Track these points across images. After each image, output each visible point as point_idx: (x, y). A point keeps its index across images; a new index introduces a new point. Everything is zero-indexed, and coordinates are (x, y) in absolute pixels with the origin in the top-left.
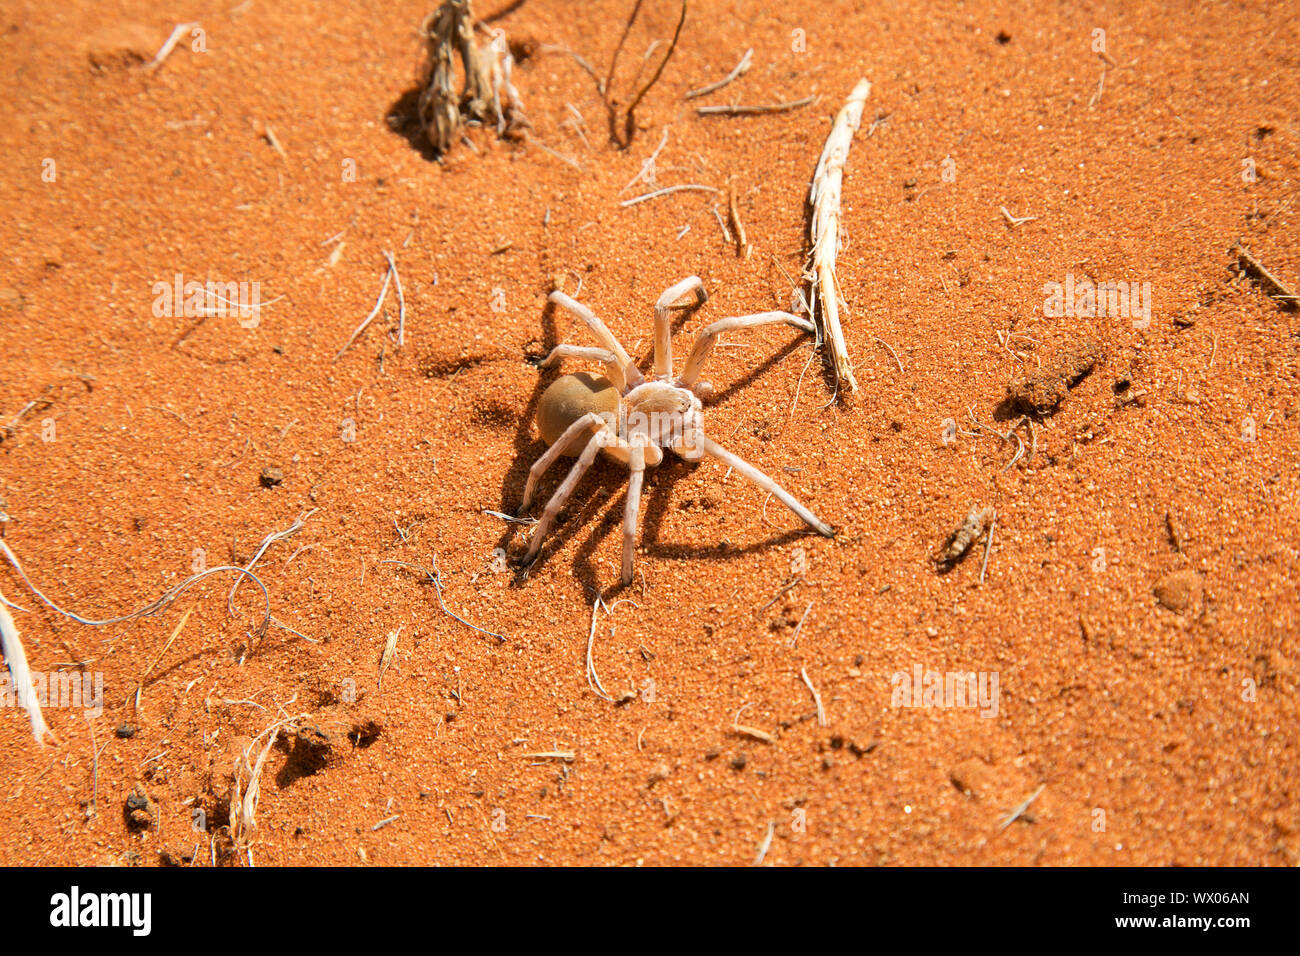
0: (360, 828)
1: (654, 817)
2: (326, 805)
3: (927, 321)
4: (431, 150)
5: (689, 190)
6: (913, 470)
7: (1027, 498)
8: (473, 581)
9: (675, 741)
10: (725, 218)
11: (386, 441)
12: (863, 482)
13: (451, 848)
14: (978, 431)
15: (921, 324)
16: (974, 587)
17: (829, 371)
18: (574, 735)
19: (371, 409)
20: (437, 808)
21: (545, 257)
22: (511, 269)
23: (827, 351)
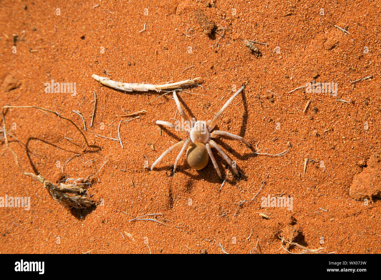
0: (323, 221)
1: (329, 134)
2: (315, 232)
3: (178, 59)
4: (93, 207)
5: (120, 129)
6: (227, 63)
7: (242, 32)
8: (244, 192)
9: (305, 130)
10: (131, 118)
11: (193, 219)
12: (229, 77)
13: (331, 194)
14: (218, 45)
15: (179, 61)
16: (268, 46)
17: (190, 87)
18: (299, 159)
19: (182, 224)
20: (318, 199)
21: (137, 171)
22: (140, 181)
23: (184, 87)
